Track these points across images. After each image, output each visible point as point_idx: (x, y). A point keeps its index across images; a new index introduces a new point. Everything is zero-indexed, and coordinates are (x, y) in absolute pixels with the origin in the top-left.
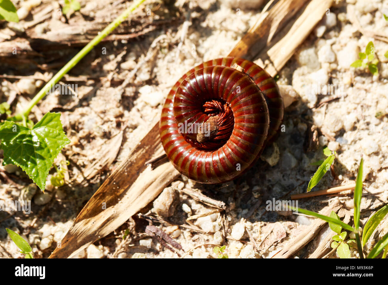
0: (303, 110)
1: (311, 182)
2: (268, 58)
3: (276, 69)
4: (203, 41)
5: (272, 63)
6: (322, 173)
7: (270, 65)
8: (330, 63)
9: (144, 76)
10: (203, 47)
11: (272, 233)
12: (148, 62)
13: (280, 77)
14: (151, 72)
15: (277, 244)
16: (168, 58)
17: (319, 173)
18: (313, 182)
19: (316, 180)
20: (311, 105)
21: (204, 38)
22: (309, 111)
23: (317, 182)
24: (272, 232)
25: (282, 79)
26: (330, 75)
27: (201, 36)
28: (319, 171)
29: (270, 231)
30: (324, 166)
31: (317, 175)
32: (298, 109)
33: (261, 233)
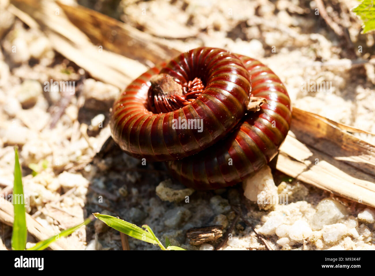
0: (250, 221)
1: (110, 218)
2: (313, 163)
3: (299, 175)
4: (335, 93)
5: (308, 168)
6: (127, 230)
7: (305, 167)
8: (322, 239)
9: (271, 39)
10: (325, 94)
11: (71, 217)
12: (294, 39)
13: (291, 184)
14: (281, 46)
15: (57, 225)
16: (305, 60)
17: (125, 226)
18: (111, 220)
19: (115, 224)
20: (259, 229)
21: (338, 93)
22: (250, 228)
23: (113, 226)
24: (73, 217)
25: (289, 187)
26: (305, 242)
27: (341, 90)
28: (129, 226)
29: (73, 214)
30: (137, 230)
31: (123, 223)
32: (249, 214)
33: (72, 206)
